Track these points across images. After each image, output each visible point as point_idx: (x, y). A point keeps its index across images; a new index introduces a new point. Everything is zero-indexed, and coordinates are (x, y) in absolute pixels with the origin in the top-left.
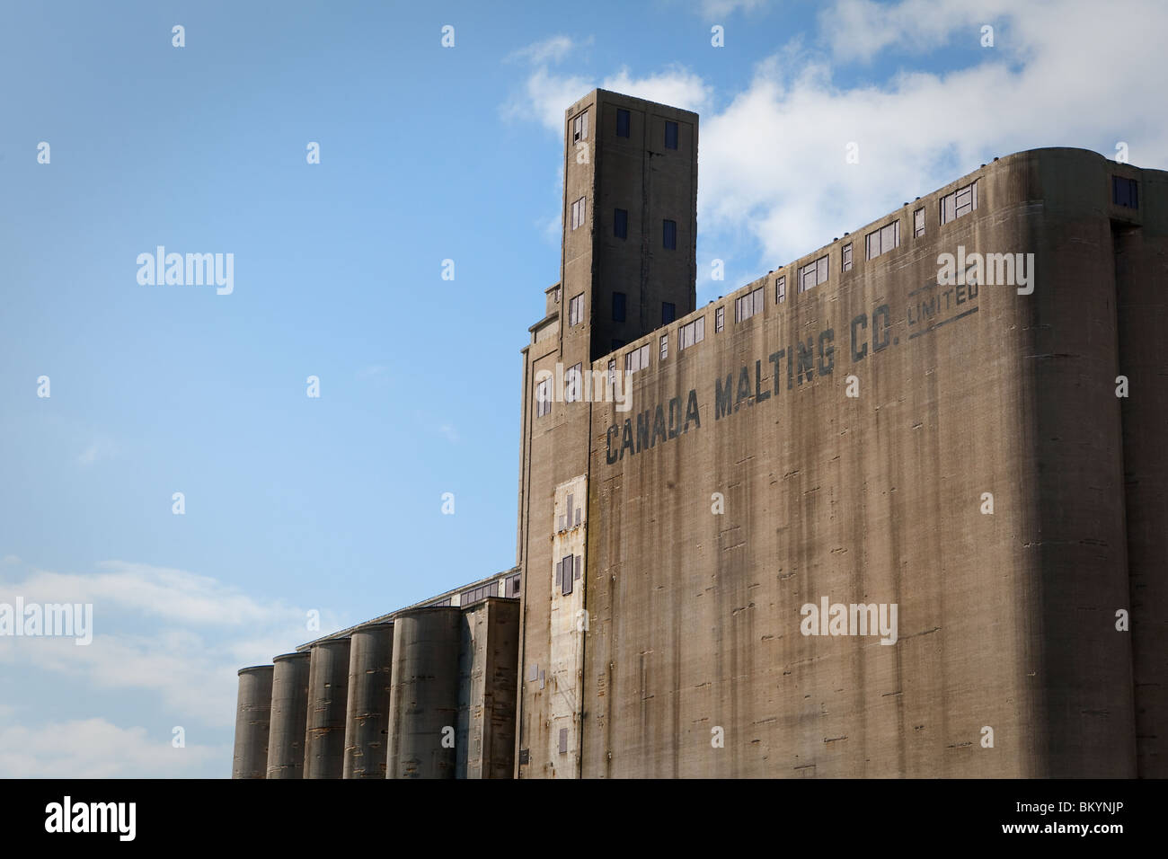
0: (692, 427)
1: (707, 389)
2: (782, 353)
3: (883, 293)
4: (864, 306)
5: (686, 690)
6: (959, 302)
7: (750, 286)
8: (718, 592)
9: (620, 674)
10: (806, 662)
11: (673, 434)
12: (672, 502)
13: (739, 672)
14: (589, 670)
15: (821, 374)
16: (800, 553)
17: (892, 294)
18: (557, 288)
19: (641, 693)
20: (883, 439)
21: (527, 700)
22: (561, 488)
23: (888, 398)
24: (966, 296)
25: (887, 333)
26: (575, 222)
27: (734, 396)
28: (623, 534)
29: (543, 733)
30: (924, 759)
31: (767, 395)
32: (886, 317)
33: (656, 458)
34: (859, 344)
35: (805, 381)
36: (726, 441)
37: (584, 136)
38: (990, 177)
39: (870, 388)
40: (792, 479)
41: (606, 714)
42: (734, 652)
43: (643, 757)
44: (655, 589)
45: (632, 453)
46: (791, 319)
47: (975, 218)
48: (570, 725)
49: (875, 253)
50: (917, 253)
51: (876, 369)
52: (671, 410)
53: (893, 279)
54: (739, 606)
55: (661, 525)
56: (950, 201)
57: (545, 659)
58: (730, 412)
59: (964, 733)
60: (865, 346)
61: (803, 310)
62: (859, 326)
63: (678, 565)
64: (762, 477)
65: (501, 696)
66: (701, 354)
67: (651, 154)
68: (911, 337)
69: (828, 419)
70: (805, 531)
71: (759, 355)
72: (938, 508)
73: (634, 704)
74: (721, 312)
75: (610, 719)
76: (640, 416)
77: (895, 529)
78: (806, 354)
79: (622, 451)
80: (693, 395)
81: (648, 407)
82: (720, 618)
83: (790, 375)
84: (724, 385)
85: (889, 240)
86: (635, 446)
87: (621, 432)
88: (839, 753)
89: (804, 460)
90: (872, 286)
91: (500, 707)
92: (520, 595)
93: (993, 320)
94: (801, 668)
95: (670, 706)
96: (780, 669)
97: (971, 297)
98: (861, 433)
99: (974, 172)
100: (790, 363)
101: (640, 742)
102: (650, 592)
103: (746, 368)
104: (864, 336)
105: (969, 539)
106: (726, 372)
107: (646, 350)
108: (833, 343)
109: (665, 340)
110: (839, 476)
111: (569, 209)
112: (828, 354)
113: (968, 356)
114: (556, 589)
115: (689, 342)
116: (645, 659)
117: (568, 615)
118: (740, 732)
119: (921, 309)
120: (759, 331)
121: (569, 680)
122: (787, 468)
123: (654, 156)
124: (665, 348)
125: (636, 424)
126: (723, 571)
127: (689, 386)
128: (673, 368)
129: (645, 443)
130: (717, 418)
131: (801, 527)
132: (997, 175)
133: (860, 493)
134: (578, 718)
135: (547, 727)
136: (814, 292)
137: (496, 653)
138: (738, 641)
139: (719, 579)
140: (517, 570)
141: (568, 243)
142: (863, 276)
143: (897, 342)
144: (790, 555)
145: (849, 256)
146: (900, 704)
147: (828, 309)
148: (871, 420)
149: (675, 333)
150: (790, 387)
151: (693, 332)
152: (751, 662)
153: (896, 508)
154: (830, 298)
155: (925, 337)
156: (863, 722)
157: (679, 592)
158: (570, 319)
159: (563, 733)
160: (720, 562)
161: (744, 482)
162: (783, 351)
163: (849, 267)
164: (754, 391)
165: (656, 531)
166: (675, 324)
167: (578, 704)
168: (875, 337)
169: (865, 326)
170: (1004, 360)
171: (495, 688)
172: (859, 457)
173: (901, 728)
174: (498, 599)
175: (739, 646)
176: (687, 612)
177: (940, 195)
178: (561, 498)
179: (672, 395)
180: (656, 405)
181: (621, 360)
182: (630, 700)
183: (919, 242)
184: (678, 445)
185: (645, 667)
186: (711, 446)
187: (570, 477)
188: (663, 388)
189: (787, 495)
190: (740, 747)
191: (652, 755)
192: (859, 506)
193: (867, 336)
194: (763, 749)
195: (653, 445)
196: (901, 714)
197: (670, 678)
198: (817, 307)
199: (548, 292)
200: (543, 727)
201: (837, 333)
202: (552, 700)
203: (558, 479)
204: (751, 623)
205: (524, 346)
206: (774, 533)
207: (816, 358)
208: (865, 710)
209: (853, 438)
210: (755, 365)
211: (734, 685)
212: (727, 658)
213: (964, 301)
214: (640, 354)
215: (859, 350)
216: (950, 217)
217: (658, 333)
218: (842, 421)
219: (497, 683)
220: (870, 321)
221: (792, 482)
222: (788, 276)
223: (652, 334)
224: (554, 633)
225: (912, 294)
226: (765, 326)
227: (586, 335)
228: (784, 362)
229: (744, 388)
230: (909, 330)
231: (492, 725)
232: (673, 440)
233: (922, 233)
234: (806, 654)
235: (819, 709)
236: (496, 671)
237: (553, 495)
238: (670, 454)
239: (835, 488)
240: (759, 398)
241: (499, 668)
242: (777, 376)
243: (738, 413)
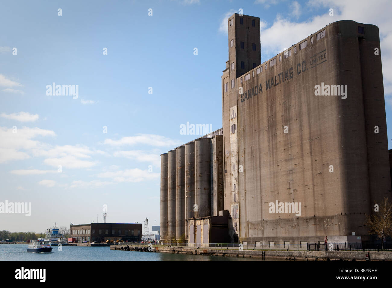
0: (261, 93)
1: (264, 83)
2: (281, 74)
3: (304, 58)
4: (300, 61)
5: (262, 154)
6: (322, 59)
7: (273, 58)
8: (268, 131)
9: (247, 151)
10: (289, 147)
11: (256, 94)
12: (257, 110)
13: (274, 150)
14: (240, 150)
15: (290, 78)
16: (287, 121)
17: (306, 58)
18: (228, 61)
19: (252, 155)
20: (305, 93)
21: (225, 158)
22: (231, 109)
23: (306, 83)
24: (324, 57)
25: (305, 67)
26: (231, 45)
27: (270, 84)
28: (246, 119)
29: (230, 166)
30: (317, 168)
31: (278, 84)
32: (305, 64)
33: (253, 100)
34: (299, 70)
35: (287, 80)
36: (269, 95)
37: (233, 25)
38: (328, 28)
39: (302, 81)
40: (284, 103)
41: (244, 161)
42: (273, 145)
43: (253, 170)
44: (254, 131)
45: (247, 99)
46: (283, 65)
47: (325, 38)
48: (236, 164)
49: (302, 48)
50: (312, 48)
51: (303, 76)
52: (256, 89)
53: (306, 54)
54: (273, 134)
55: (254, 116)
56: (319, 35)
57: (229, 149)
58: (269, 88)
59: (327, 161)
60: (300, 71)
61: (285, 63)
62: (299, 66)
63: (259, 125)
64: (278, 104)
65: (220, 158)
66: (262, 75)
67: (249, 28)
68: (311, 68)
69: (292, 89)
70: (288, 116)
71: (276, 75)
72: (319, 108)
73: (250, 158)
74: (266, 65)
75: (245, 162)
76: (248, 91)
77: (309, 114)
78: (286, 73)
79: (245, 99)
80: (261, 85)
81: (250, 88)
82: (269, 137)
83: (283, 79)
84: (268, 82)
85: (305, 45)
86: (248, 97)
87: (244, 95)
88: (298, 167)
89: (287, 99)
90: (301, 56)
91: (220, 160)
92: (223, 134)
93: (330, 63)
94: (288, 148)
95: (258, 158)
96: (283, 148)
97: (325, 58)
98: (300, 92)
99: (324, 27)
100: (283, 76)
101: (252, 167)
102: (253, 132)
103: (273, 78)
104: (300, 68)
105: (326, 115)
106: (268, 79)
107: (249, 75)
108: (292, 71)
109: (254, 72)
110: (295, 102)
111: (230, 42)
112: (292, 73)
113: (325, 72)
114: (231, 132)
115: (259, 72)
116: (252, 148)
117: (234, 138)
118: (275, 163)
119: (313, 61)
120: (275, 69)
121: (235, 153)
122: (283, 101)
123: (249, 29)
124: (254, 74)
125: (248, 93)
126: (269, 126)
127: (260, 83)
128: (256, 79)
129: (250, 97)
130: (266, 90)
131: (287, 115)
132: (330, 28)
133: (300, 106)
134: (237, 162)
135: (230, 164)
136: (288, 58)
137: (219, 148)
138: (274, 142)
139: (269, 128)
140: (222, 129)
141: (230, 50)
142: (299, 54)
143: (308, 69)
144: (285, 122)
145: (296, 49)
146: (311, 155)
147: (291, 63)
148: (302, 88)
149: (256, 70)
150: (283, 82)
151: (260, 70)
152: (276, 147)
153: (309, 109)
154: (292, 60)
155: (314, 68)
156: (303, 160)
157: (259, 131)
158: (231, 69)
159: (234, 166)
160: (268, 124)
161: (273, 105)
162: (281, 73)
163: (296, 52)
164: (275, 83)
165: (253, 118)
166: (256, 68)
167: (237, 159)
168: (303, 68)
169: (300, 66)
170: (333, 72)
171: (219, 156)
172: (300, 98)
173: (312, 161)
174: (218, 135)
175: (274, 143)
176: (261, 136)
177: (316, 33)
178: (231, 111)
179: (256, 85)
180: (252, 88)
181: (243, 77)
182: (249, 157)
183: (312, 45)
184: (258, 97)
185: (252, 149)
186: (265, 97)
187: (233, 106)
188: (253, 84)
189: (283, 107)
190: (275, 167)
191: (255, 170)
192: (300, 109)
193: (301, 68)
194: (280, 167)
195: (252, 97)
196: (312, 157)
197: (258, 152)
198: (289, 62)
199: (226, 63)
200: (230, 165)
201: (294, 68)
202: (231, 158)
203: (230, 107)
204: (276, 138)
205: (221, 76)
206: (281, 116)
207: (289, 74)
208: (303, 157)
209: (298, 93)
210: (275, 77)
211: (273, 153)
212: (271, 146)
213: (323, 58)
214: (248, 76)
215: (299, 72)
216: (319, 39)
217: (252, 70)
218: (296, 89)
219: (219, 155)
220: (301, 65)
221: (284, 105)
222: (282, 55)
223: (250, 71)
224: (231, 143)
225: (311, 58)
226: (277, 67)
227: (235, 72)
228: (281, 76)
229: (272, 82)
230: (310, 66)
231: (218, 164)
232: (256, 96)
233: (313, 43)
234: (289, 144)
235: (293, 157)
236: (219, 152)
237: (229, 110)
238: (256, 99)
239: (295, 105)
240: (276, 85)
241: (220, 151)
242: (280, 79)
243: (271, 89)
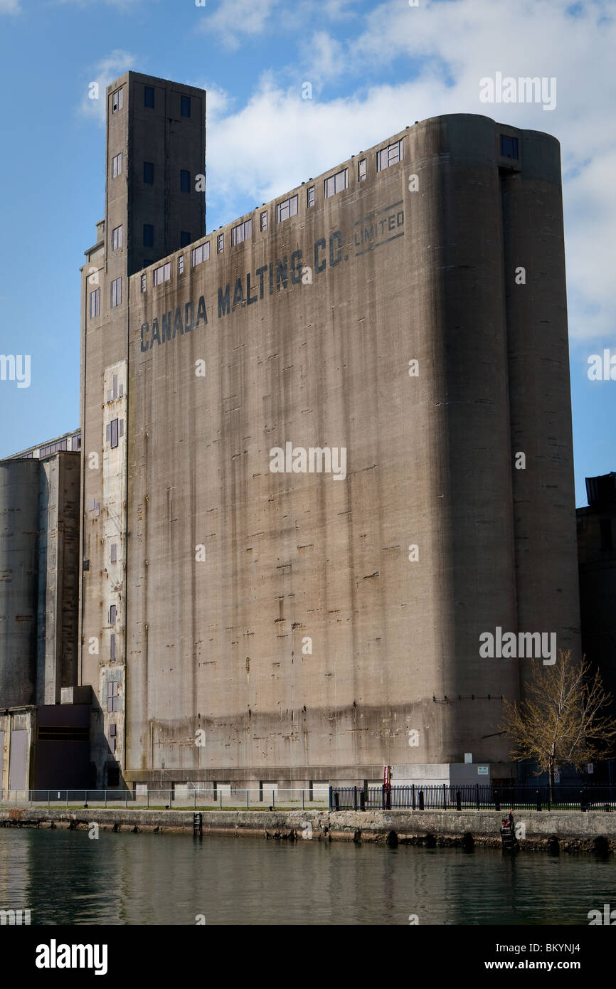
0: (202, 323)
1: (212, 295)
2: (265, 268)
3: (337, 223)
4: (323, 231)
5: (200, 514)
6: (390, 229)
7: (242, 218)
8: (222, 444)
9: (153, 504)
10: (284, 492)
11: (188, 329)
12: (188, 378)
13: (237, 501)
14: (132, 502)
15: (294, 283)
16: (279, 414)
17: (343, 223)
18: (104, 222)
19: (168, 517)
20: (338, 330)
21: (87, 524)
22: (108, 370)
23: (341, 300)
24: (395, 224)
25: (339, 252)
26: (115, 172)
27: (232, 300)
28: (153, 403)
29: (99, 548)
30: (366, 559)
31: (255, 299)
32: (339, 239)
33: (176, 346)
34: (320, 260)
35: (282, 288)
36: (226, 333)
37: (120, 107)
38: (413, 135)
39: (328, 292)
40: (273, 359)
41: (144, 533)
42: (234, 486)
43: (170, 563)
44: (177, 442)
45: (159, 343)
46: (272, 243)
47: (402, 166)
48: (118, 542)
49: (331, 193)
50: (360, 193)
51: (332, 278)
52: (187, 311)
53: (344, 212)
54: (237, 453)
55: (180, 395)
56: (384, 153)
57: (99, 494)
58: (228, 312)
59: (395, 539)
60: (324, 262)
61: (279, 236)
62: (320, 247)
63: (193, 424)
64: (252, 359)
65: (70, 522)
66: (208, 269)
67: (171, 120)
68: (357, 255)
69: (298, 316)
70: (283, 398)
71: (249, 270)
72: (376, 379)
73: (163, 525)
74: (221, 238)
75: (146, 537)
76: (164, 316)
77: (346, 395)
78: (282, 268)
79: (152, 342)
80: (202, 300)
81: (170, 309)
82: (224, 462)
83: (271, 284)
84: (224, 292)
85: (341, 183)
86: (161, 338)
87: (151, 328)
88: (308, 556)
89: (282, 346)
90: (329, 218)
91: (70, 530)
92: (81, 449)
93: (414, 241)
94: (281, 496)
95: (189, 526)
96: (266, 497)
97: (399, 225)
98: (322, 326)
99: (401, 132)
100: (271, 275)
101: (168, 552)
102: (173, 444)
103: (239, 279)
104: (323, 254)
105: (398, 401)
106: (225, 282)
107: (168, 267)
108: (301, 260)
109: (182, 259)
110: (306, 357)
111: (110, 162)
112: (298, 268)
113: (397, 268)
114: (106, 444)
115: (199, 261)
116: (171, 493)
117: (115, 461)
118: (238, 543)
119: (364, 234)
120: (249, 252)
121: (117, 509)
122: (269, 352)
123: (173, 122)
124: (182, 265)
125: (161, 321)
126: (225, 429)
127: (199, 294)
128: (187, 280)
129: (168, 336)
130: (220, 316)
131: (280, 395)
132: (417, 135)
133: (321, 369)
134: (123, 536)
135: (102, 543)
136: (287, 222)
137: (66, 491)
138: (237, 478)
139: (222, 434)
140: (79, 431)
141: (109, 189)
142: (323, 210)
143: (347, 258)
144: (273, 416)
145: (313, 196)
146: (350, 520)
147: (298, 235)
148: (329, 316)
149: (189, 254)
150: (271, 293)
151: (202, 253)
152: (245, 493)
153: (347, 381)
154: (299, 227)
155: (366, 254)
156: (324, 534)
157: (194, 444)
158: (113, 246)
159: (114, 547)
160: (223, 422)
161: (239, 363)
162: (266, 266)
163: (312, 204)
164: (245, 296)
165: (177, 400)
166: (189, 248)
167: (123, 526)
168: (332, 255)
169: (324, 247)
170: (422, 271)
171: (65, 516)
172: (320, 343)
173: (351, 537)
174: (66, 452)
175: (237, 482)
176: (200, 458)
177: (377, 150)
178: (108, 378)
179: (187, 300)
180: (176, 308)
181: (150, 274)
182: (160, 523)
183: (362, 185)
184: (192, 337)
185: (170, 499)
186: (216, 337)
187: (115, 362)
188: (180, 295)
189: (270, 371)
190: (238, 553)
191: (177, 562)
192: (321, 379)
193: (326, 254)
194: (255, 554)
195: (174, 337)
196: (350, 526)
197: (188, 506)
198: (290, 233)
199: (97, 225)
200: (99, 544)
201: (304, 253)
202: (105, 524)
203: (106, 364)
204: (245, 465)
205: (81, 266)
206: (261, 400)
207: (290, 271)
208: (325, 525)
209: (316, 329)
210: (246, 277)
211: (234, 510)
212: (229, 491)
213: (394, 227)
214: (163, 271)
215: (320, 265)
216: (384, 165)
217: (177, 254)
218: (309, 317)
219: (67, 513)
220: (328, 243)
221: (273, 363)
222: (269, 211)
223: (172, 255)
224: (105, 476)
225: (357, 223)
226: (253, 248)
227: (124, 257)
228: (267, 274)
229: (238, 295)
230: (356, 250)
231: (64, 543)
232: (188, 333)
233: (364, 178)
234: (284, 486)
235: (294, 525)
236: (66, 504)
237: (103, 375)
238: (187, 343)
239: (304, 366)
240: (250, 301)
241: (68, 502)
242: (262, 285)
243: (235, 313)
